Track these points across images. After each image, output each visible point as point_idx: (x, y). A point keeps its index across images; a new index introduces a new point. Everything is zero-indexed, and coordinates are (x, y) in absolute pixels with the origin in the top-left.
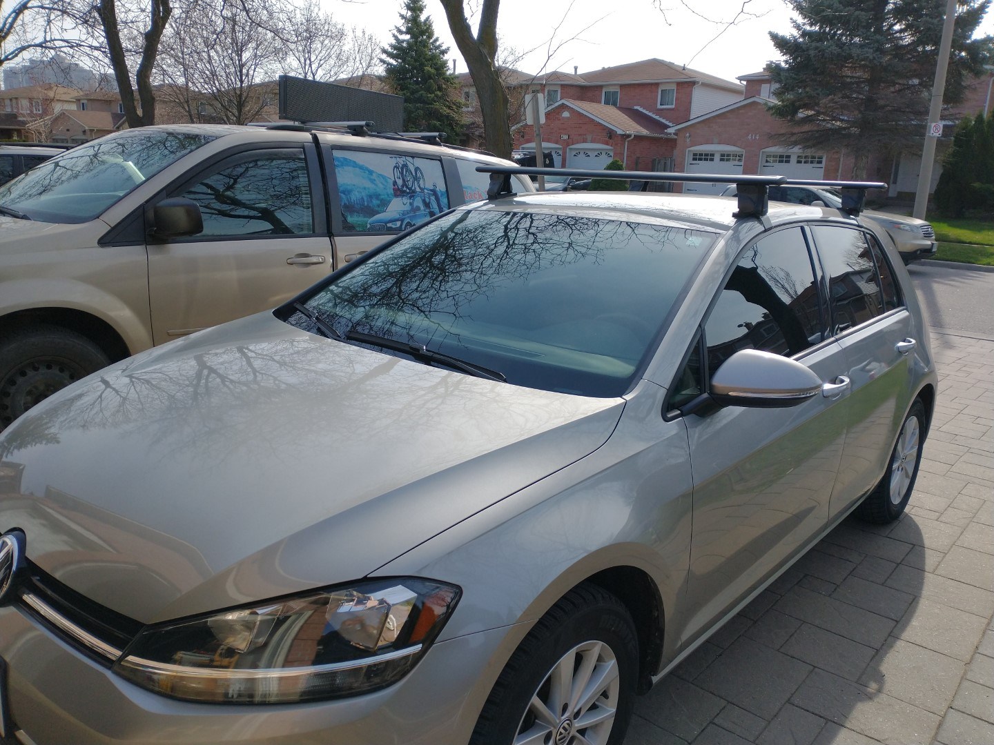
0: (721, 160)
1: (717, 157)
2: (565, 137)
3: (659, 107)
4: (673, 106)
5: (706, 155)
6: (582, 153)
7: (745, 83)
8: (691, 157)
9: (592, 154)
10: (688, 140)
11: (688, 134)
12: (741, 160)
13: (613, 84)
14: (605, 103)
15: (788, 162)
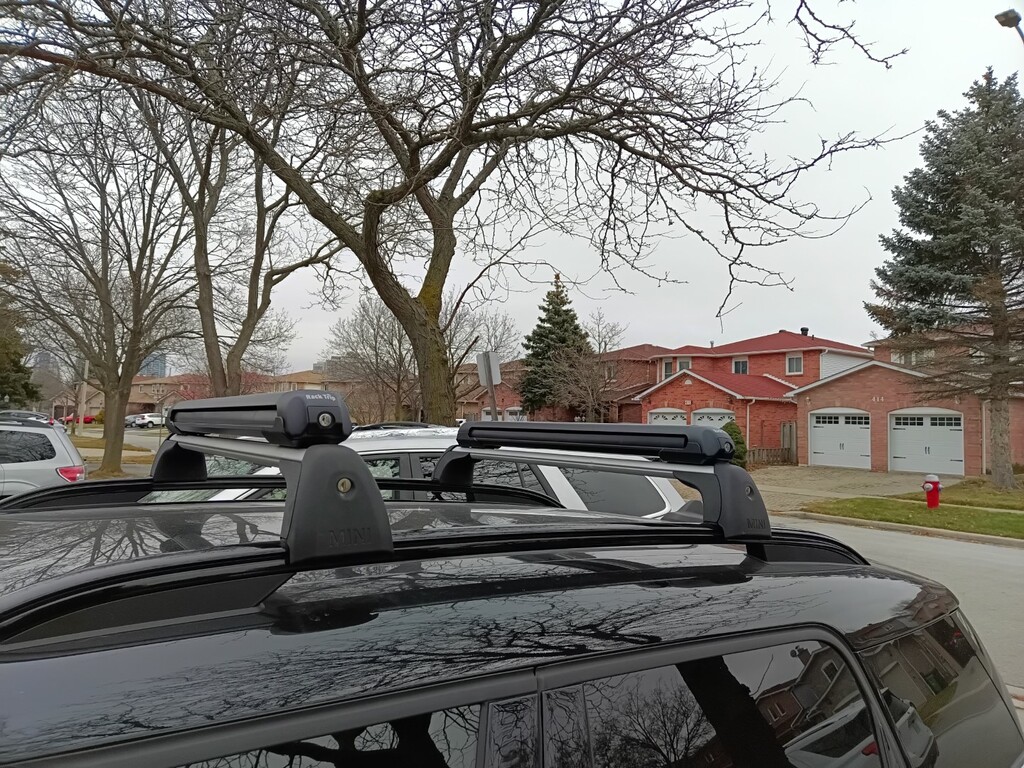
0: (847, 423)
1: (842, 420)
2: (689, 403)
3: (788, 373)
4: (802, 373)
5: (830, 418)
6: (706, 417)
7: (872, 349)
8: (815, 420)
9: (715, 419)
10: (809, 404)
12: (868, 423)
13: (741, 356)
14: (736, 372)
15: (921, 424)
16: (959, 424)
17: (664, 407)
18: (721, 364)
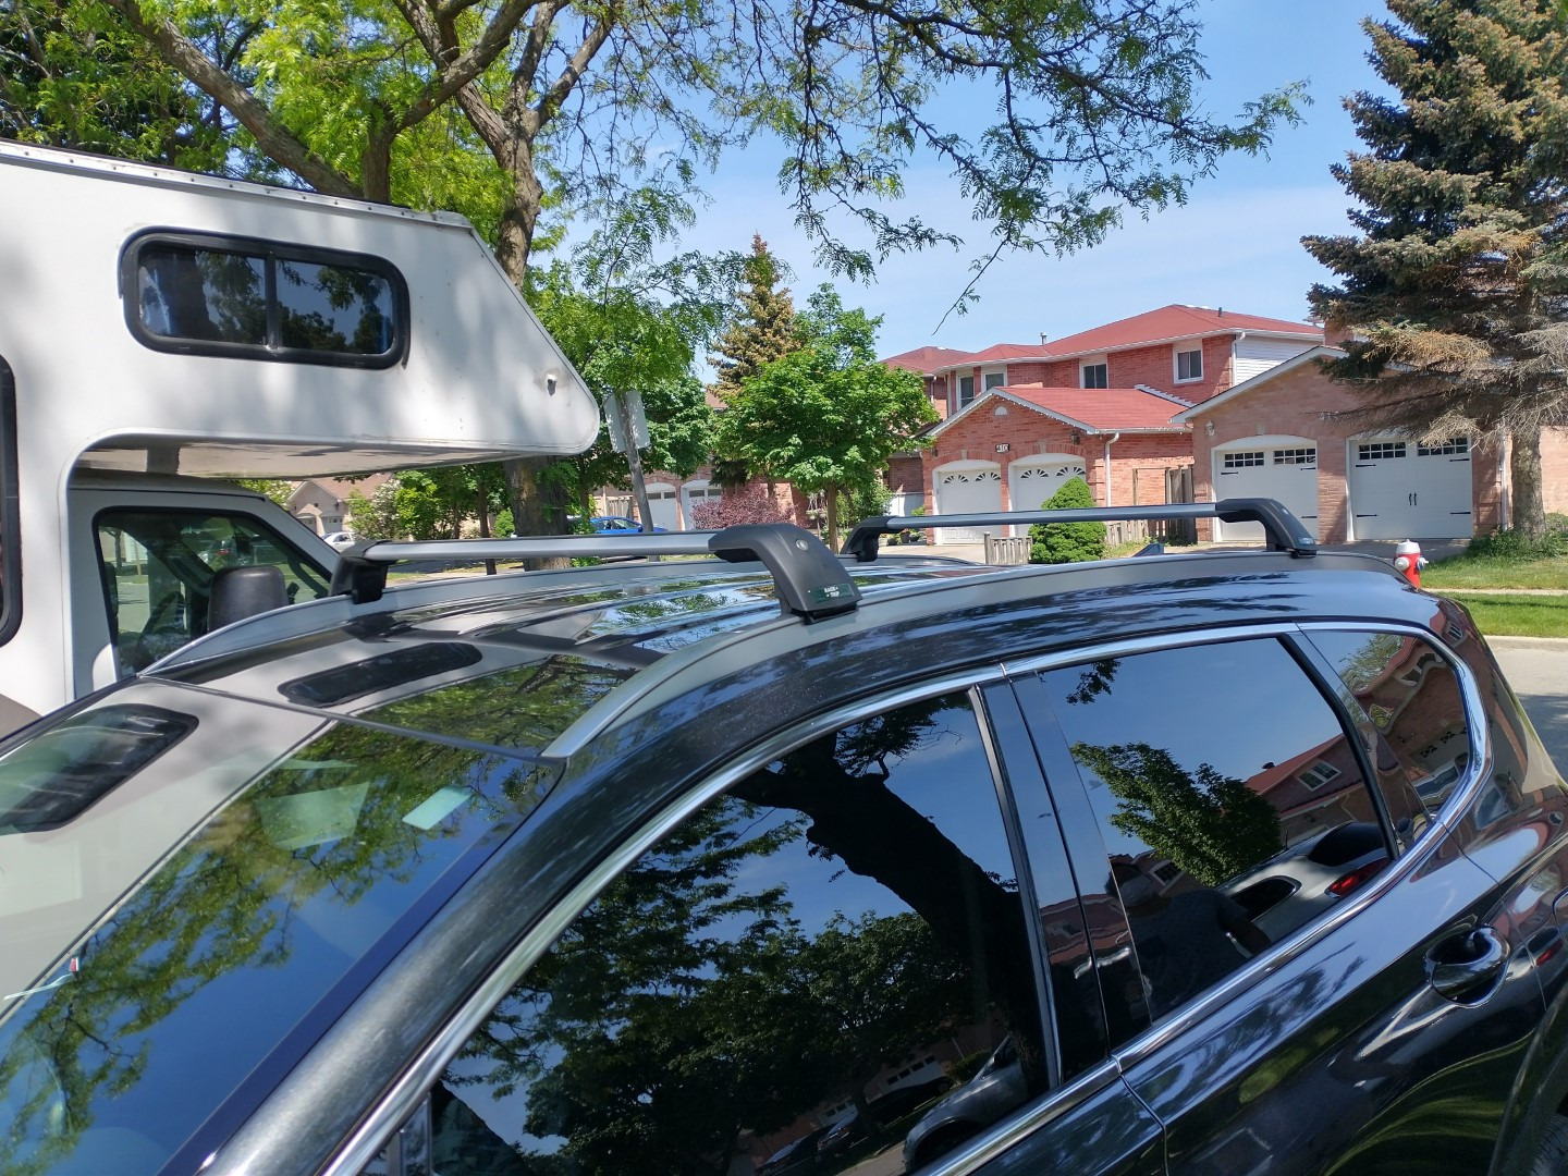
0: (1277, 462)
1: (1269, 458)
2: (1004, 448)
3: (1177, 381)
4: (1202, 378)
5: (1249, 455)
6: (1034, 472)
8: (1223, 461)
9: (1052, 473)
10: (1212, 433)
11: (1210, 424)
12: (1310, 460)
13: (1096, 354)
14: (1089, 385)
15: (1401, 454)
16: (1463, 450)
17: (959, 458)
18: (1060, 374)
